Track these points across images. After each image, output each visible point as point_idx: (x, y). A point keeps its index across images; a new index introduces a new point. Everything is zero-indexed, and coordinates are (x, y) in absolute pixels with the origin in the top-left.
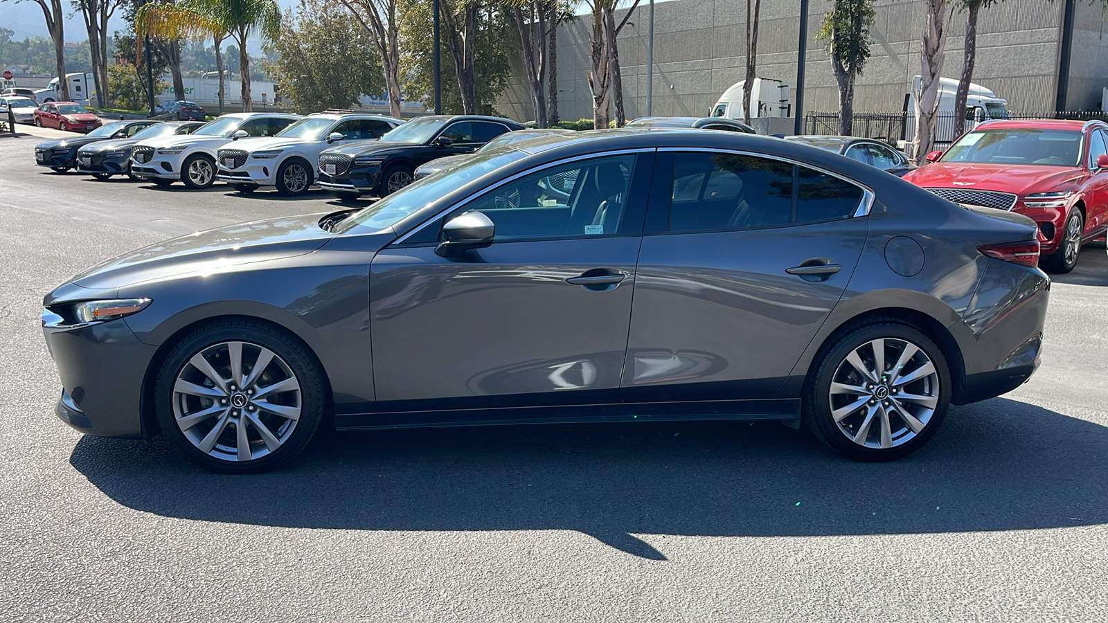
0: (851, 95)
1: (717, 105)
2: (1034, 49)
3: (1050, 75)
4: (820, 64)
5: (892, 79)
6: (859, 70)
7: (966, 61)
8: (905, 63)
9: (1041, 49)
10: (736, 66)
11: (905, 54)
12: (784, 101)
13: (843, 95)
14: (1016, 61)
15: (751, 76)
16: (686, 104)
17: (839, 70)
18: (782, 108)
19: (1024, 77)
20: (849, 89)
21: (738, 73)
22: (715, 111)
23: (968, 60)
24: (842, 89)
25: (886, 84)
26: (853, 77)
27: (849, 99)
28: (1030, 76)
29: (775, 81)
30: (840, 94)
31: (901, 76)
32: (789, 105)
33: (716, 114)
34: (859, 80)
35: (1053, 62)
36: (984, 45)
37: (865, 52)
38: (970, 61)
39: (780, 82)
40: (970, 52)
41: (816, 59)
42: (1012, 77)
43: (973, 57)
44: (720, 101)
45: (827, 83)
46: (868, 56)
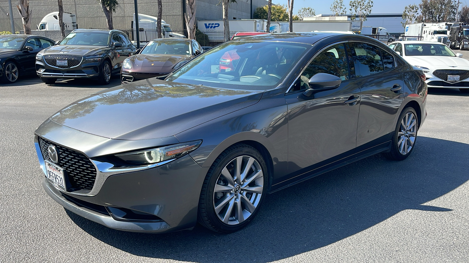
0: (112, 21)
1: (40, 24)
2: (173, 5)
3: (180, 15)
4: (85, 6)
5: (119, 14)
6: (114, 10)
7: (159, 9)
8: (123, 8)
9: (176, 5)
10: (42, 5)
11: (122, 4)
12: (74, 23)
13: (109, 21)
14: (167, 9)
15: (61, 10)
16: (17, 23)
17: (105, 9)
18: (74, 26)
19: (171, 15)
20: (111, 18)
21: (44, 9)
22: (40, 27)
23: (160, 8)
24: (108, 18)
25: (117, 17)
26: (112, 13)
27: (111, 23)
28: (173, 15)
29: (68, 13)
30: (107, 21)
31: (122, 14)
32: (77, 25)
33: (41, 28)
34: (114, 14)
35: (181, 10)
36: (154, 2)
37: (116, 3)
38: (161, 8)
39: (71, 14)
40: (160, 5)
41: (82, 4)
42: (166, 16)
43: (161, 7)
44: (42, 22)
45: (89, 15)
46: (117, 4)
